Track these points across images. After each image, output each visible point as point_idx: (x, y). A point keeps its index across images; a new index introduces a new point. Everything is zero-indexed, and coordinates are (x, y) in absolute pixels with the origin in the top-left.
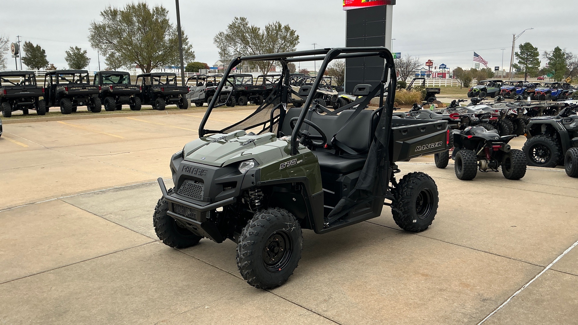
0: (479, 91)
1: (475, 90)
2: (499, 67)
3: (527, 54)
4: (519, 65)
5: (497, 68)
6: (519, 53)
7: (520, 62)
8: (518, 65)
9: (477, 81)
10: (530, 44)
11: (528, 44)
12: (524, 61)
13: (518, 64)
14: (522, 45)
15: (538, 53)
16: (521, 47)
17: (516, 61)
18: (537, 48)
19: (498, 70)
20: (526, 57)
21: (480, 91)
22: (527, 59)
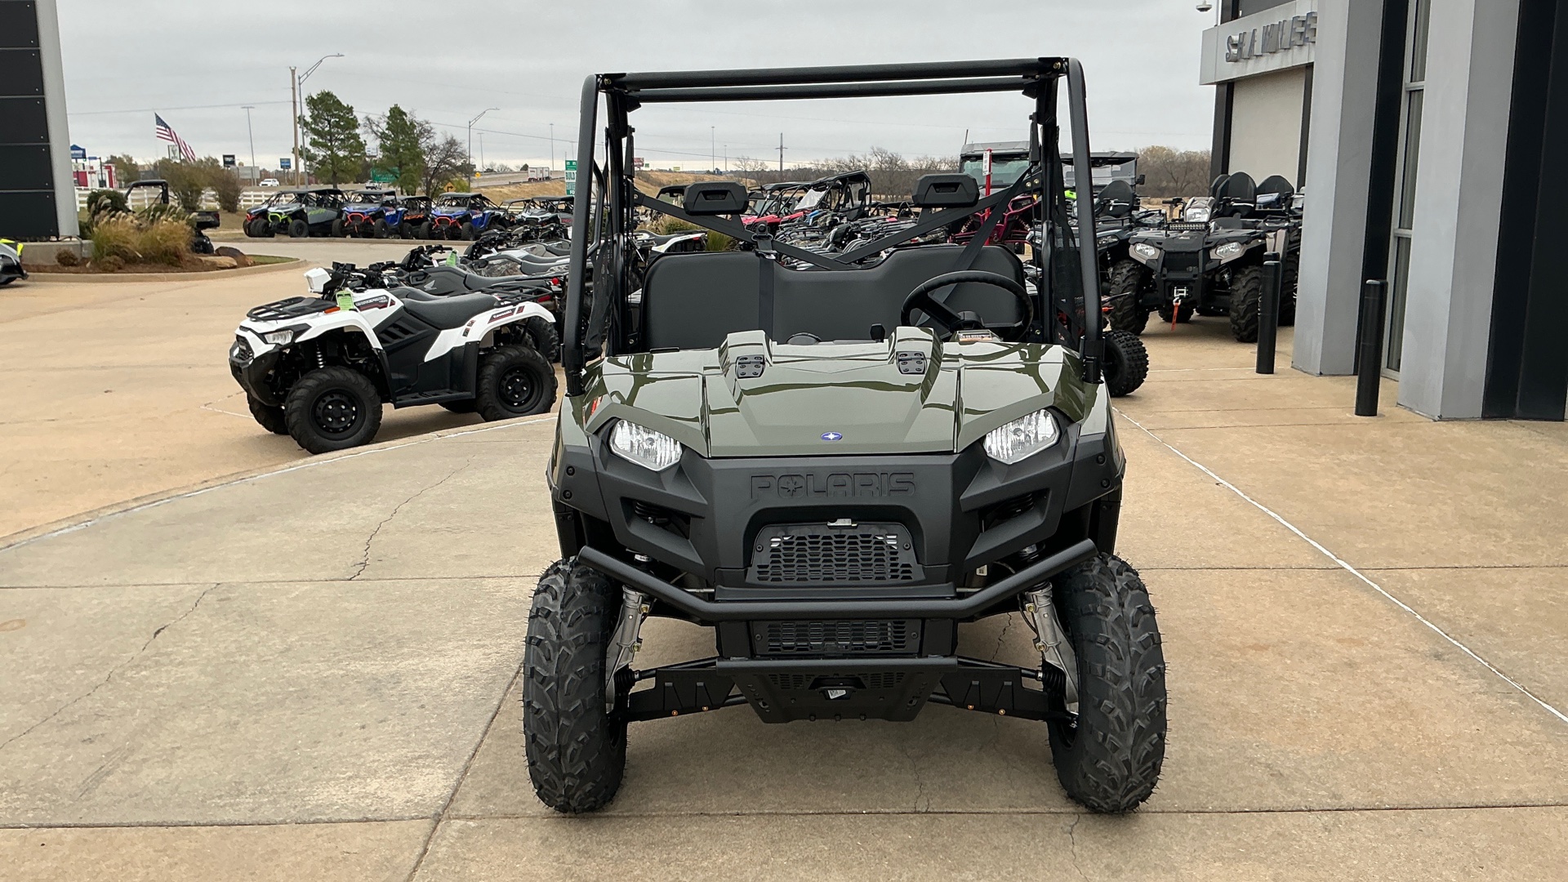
0: (286, 219)
1: (273, 218)
2: (233, 156)
3: (329, 121)
4: (312, 151)
5: (228, 159)
6: (309, 120)
7: (314, 143)
8: (309, 151)
9: (214, 193)
10: (332, 95)
11: (328, 95)
12: (323, 138)
13: (310, 147)
14: (312, 98)
15: (355, 120)
16: (311, 102)
17: (306, 141)
18: (352, 108)
19: (233, 163)
20: (327, 129)
21: (290, 221)
22: (329, 133)
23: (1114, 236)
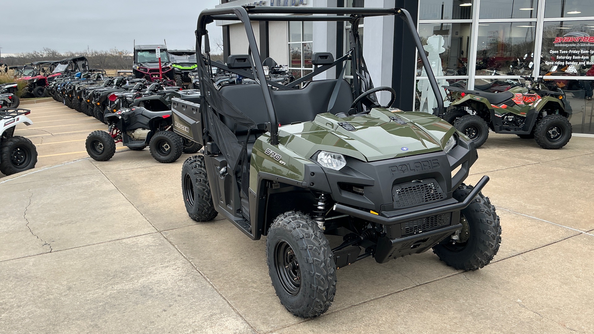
23: (227, 81)
